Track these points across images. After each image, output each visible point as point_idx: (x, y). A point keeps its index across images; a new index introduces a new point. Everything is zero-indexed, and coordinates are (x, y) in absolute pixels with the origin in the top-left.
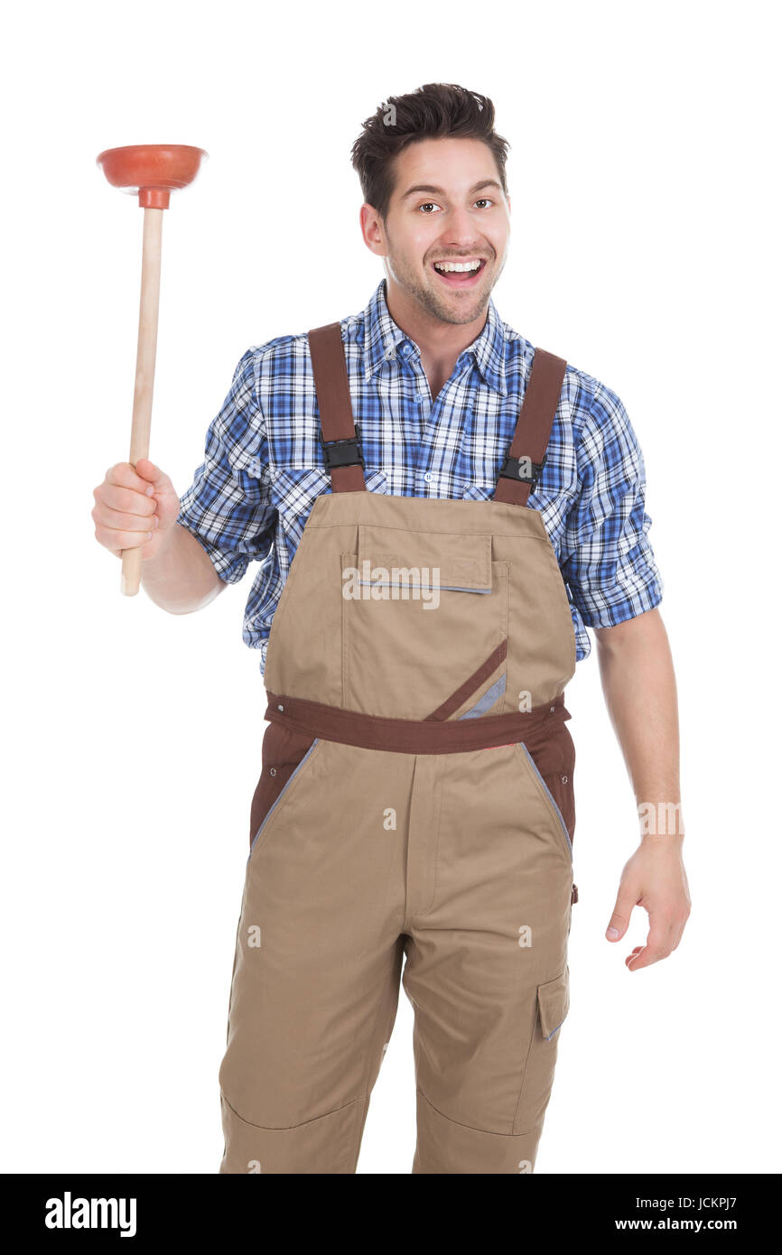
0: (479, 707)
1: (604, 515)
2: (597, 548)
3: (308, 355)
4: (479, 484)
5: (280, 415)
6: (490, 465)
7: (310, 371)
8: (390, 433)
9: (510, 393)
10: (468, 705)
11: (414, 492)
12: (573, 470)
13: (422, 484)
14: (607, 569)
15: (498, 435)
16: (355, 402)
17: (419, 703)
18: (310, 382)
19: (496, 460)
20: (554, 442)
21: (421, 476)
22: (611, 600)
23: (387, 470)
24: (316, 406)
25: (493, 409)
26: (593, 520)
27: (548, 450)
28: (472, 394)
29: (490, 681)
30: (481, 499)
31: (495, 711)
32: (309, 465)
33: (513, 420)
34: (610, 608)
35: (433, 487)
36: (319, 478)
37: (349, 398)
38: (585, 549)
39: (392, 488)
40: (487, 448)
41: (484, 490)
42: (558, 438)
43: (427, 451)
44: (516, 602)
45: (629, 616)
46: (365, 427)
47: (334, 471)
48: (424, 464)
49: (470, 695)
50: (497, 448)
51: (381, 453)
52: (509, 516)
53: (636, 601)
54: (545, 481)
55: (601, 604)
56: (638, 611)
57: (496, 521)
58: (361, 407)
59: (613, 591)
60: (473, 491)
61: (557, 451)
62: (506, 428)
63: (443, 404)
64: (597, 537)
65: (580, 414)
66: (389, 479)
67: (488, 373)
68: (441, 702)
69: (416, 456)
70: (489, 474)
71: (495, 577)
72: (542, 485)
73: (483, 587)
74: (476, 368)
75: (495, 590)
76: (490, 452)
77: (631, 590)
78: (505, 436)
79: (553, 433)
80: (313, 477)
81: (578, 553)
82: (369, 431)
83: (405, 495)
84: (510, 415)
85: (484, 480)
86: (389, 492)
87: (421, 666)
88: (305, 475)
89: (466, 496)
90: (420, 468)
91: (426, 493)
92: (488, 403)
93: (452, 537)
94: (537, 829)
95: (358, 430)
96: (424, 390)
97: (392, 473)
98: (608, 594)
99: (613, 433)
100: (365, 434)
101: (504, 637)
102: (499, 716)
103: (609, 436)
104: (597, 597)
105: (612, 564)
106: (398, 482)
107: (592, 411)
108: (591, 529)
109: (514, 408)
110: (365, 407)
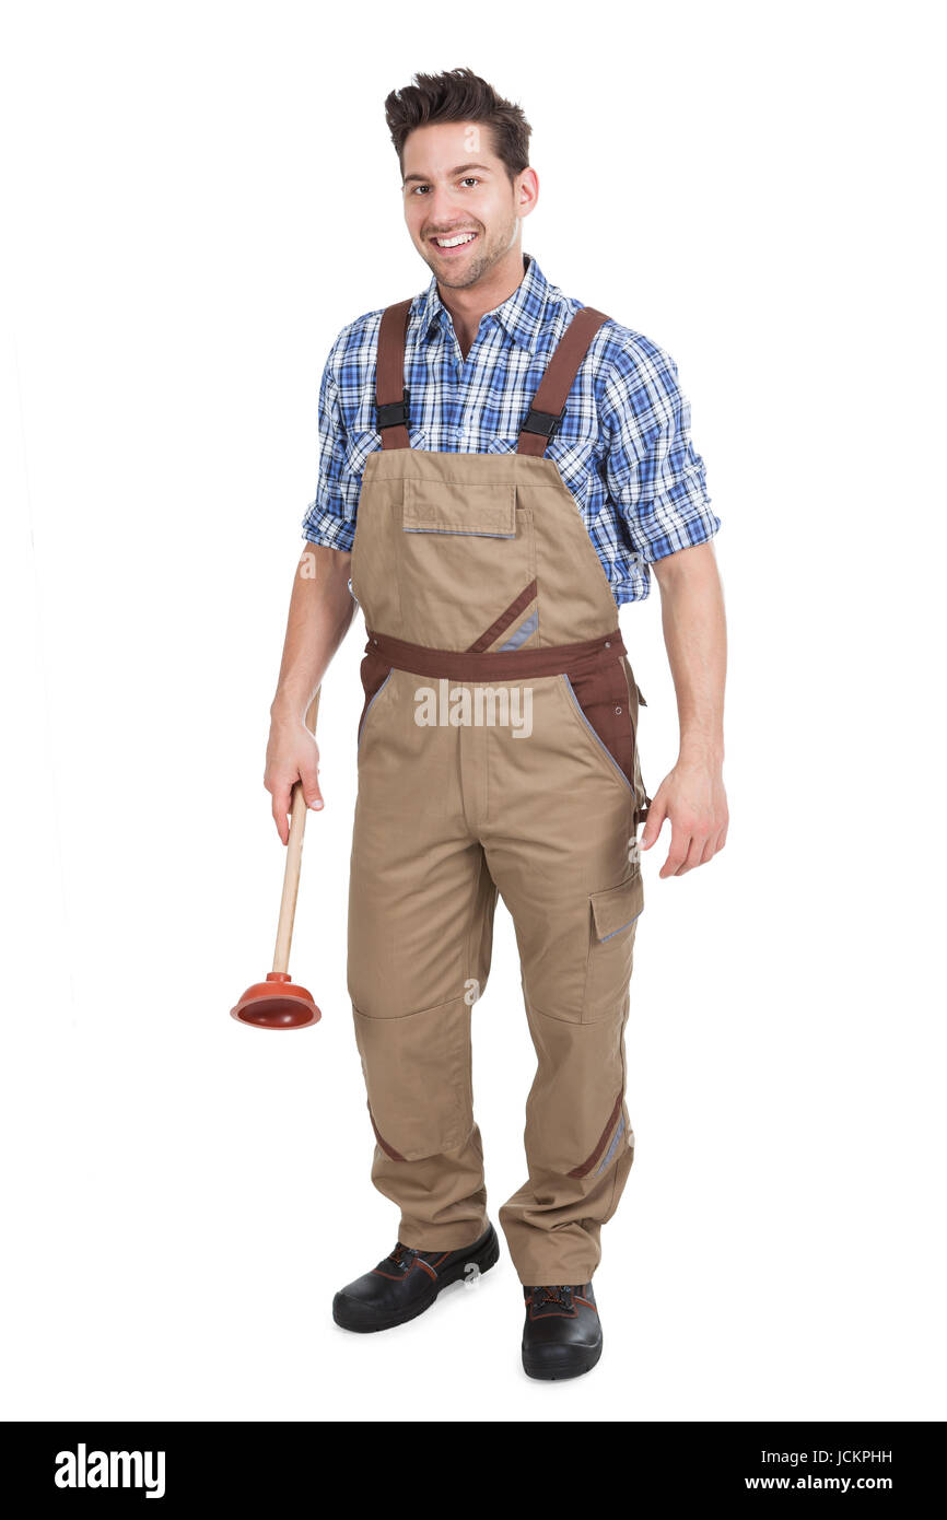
0: (515, 640)
1: (638, 459)
2: (635, 489)
3: (377, 329)
4: (503, 435)
5: (348, 386)
6: (515, 417)
7: (375, 343)
8: (431, 396)
9: (539, 352)
10: (503, 638)
11: (449, 447)
12: (591, 418)
13: (454, 439)
14: (645, 507)
15: (524, 390)
16: (407, 370)
17: (459, 636)
18: (374, 351)
19: (522, 412)
20: (574, 394)
21: (453, 432)
22: (650, 536)
23: (426, 428)
24: (375, 374)
25: (523, 366)
26: (628, 464)
27: (568, 402)
28: (503, 354)
29: (522, 617)
30: (504, 449)
31: (531, 645)
32: (365, 428)
33: (539, 376)
34: (652, 544)
35: (464, 442)
36: (373, 438)
37: (402, 365)
38: (625, 491)
39: (430, 445)
40: (514, 403)
41: (507, 441)
42: (577, 390)
43: (459, 409)
44: (543, 546)
45: (667, 551)
46: (413, 391)
47: (384, 431)
48: (456, 421)
49: (504, 630)
50: (523, 401)
51: (422, 413)
52: (530, 467)
53: (673, 538)
54: (564, 430)
55: (643, 540)
56: (677, 547)
57: (518, 471)
58: (411, 373)
59: (652, 528)
60: (497, 443)
61: (577, 402)
62: (532, 383)
63: (475, 365)
64: (634, 479)
65: (604, 366)
66: (427, 437)
67: (517, 334)
68: (478, 635)
69: (451, 414)
70: (514, 426)
71: (518, 523)
72: (560, 434)
73: (507, 532)
74: (505, 332)
75: (519, 534)
76: (517, 406)
77: (669, 528)
78: (531, 391)
79: (573, 385)
80: (367, 438)
81: (620, 495)
82: (417, 394)
83: (442, 451)
84: (537, 372)
85: (508, 431)
86: (427, 449)
87: (460, 605)
88: (361, 436)
89: (491, 447)
90: (453, 424)
91: (457, 447)
92: (519, 361)
93: (481, 487)
94: (579, 752)
95: (407, 394)
96: (458, 354)
97: (429, 432)
98: (647, 531)
99: (639, 382)
100: (412, 398)
101: (533, 577)
102: (536, 650)
103: (634, 385)
104: (640, 534)
105: (648, 504)
106: (435, 439)
107: (617, 362)
108: (628, 473)
109: (542, 365)
110: (414, 374)
